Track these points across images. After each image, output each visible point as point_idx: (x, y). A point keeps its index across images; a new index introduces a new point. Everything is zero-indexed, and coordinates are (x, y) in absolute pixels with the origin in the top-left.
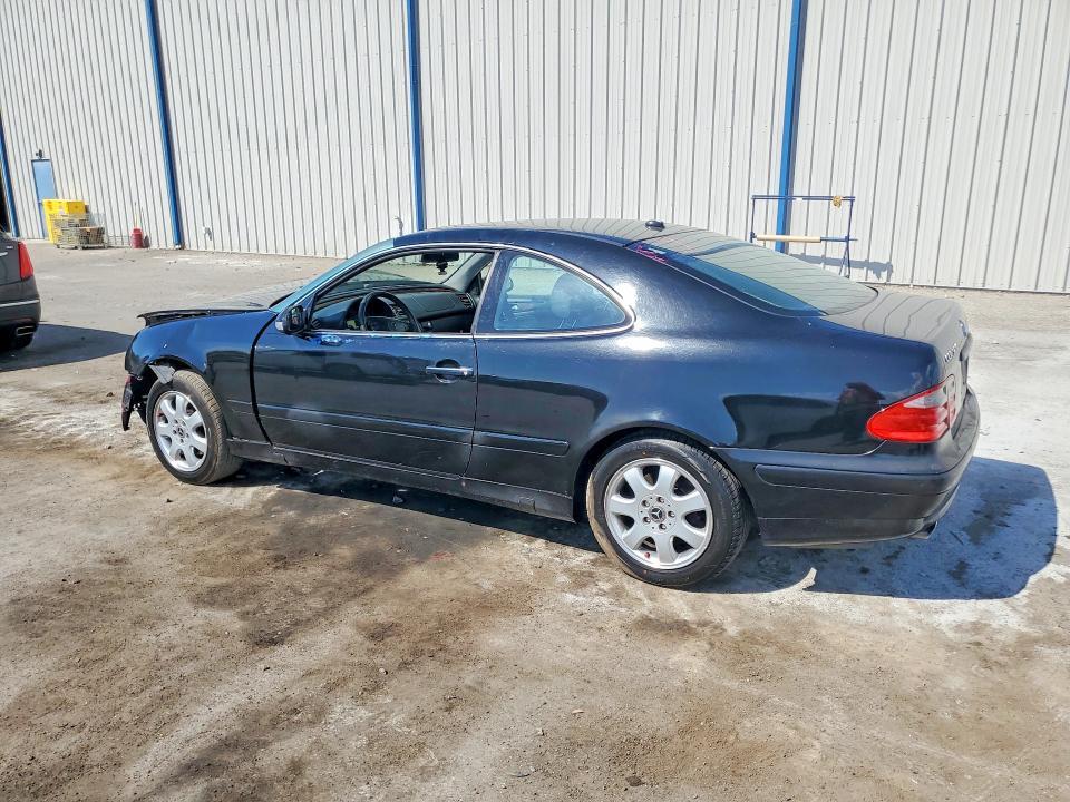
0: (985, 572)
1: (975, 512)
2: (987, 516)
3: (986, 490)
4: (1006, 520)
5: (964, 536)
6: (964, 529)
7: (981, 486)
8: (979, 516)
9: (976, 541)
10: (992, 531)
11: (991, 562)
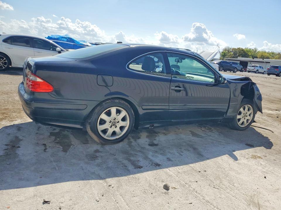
0: (12, 130)
1: (20, 147)
2: (14, 146)
3: (17, 160)
4: (6, 147)
5: (21, 138)
6: (22, 140)
7: (20, 162)
8: (17, 146)
9: (17, 137)
10: (11, 142)
11: (11, 133)
